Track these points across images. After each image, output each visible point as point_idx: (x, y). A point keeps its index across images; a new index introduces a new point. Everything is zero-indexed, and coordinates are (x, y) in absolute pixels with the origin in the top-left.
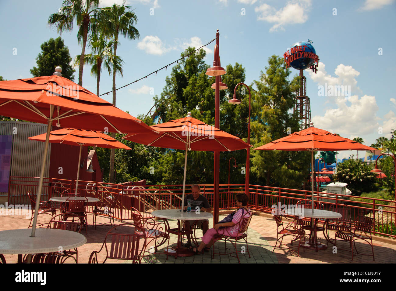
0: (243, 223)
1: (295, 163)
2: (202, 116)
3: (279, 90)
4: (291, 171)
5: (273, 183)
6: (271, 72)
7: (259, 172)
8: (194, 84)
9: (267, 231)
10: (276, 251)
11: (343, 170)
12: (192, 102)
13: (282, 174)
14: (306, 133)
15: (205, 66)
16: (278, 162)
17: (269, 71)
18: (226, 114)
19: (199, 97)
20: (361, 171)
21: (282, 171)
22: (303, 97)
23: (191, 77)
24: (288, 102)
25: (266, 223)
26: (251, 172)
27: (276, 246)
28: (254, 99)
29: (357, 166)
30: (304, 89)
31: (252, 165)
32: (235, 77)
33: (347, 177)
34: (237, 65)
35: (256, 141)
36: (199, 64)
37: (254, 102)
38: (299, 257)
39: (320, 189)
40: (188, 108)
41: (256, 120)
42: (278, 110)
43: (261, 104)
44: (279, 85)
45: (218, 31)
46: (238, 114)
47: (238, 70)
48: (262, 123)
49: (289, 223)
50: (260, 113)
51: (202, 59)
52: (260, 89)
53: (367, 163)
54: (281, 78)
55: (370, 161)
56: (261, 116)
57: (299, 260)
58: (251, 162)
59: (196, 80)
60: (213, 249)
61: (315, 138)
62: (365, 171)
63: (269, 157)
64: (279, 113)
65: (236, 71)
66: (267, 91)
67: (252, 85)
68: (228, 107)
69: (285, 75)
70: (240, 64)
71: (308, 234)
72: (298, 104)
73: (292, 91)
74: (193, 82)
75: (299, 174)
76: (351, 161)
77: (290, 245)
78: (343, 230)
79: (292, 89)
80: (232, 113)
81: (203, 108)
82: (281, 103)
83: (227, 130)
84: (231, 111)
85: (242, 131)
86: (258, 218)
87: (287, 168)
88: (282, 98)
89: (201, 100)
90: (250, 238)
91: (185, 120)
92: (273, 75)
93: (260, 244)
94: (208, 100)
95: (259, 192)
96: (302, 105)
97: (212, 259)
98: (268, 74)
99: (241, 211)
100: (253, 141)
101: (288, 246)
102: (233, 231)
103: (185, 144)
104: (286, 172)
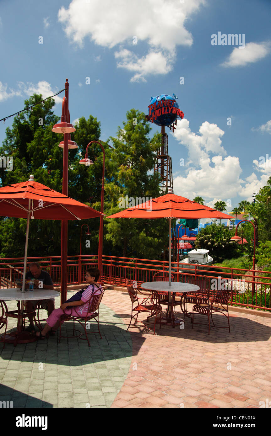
0: (94, 301)
1: (154, 229)
2: (50, 176)
3: (138, 148)
4: (150, 239)
5: (130, 251)
6: (130, 127)
7: (114, 239)
8: (40, 138)
9: (121, 307)
10: (131, 330)
11: (205, 236)
12: (38, 159)
13: (140, 241)
14: (164, 200)
15: (54, 118)
16: (136, 228)
17: (128, 127)
18: (78, 175)
19: (46, 154)
20: (223, 237)
21: (140, 238)
22: (164, 157)
23: (37, 130)
24: (147, 162)
25: (121, 298)
26: (106, 240)
27: (131, 324)
28: (110, 158)
29: (220, 231)
30: (166, 148)
31: (107, 232)
32: (89, 132)
33: (209, 243)
34: (92, 119)
35: (112, 205)
36: (47, 115)
37: (110, 161)
38: (155, 334)
39: (181, 257)
40: (34, 166)
41: (112, 182)
42: (136, 171)
43: (118, 163)
44: (138, 143)
45: (67, 80)
46: (91, 174)
47: (93, 124)
48: (119, 185)
49: (144, 299)
50: (116, 173)
51: (50, 110)
52: (116, 147)
53: (230, 228)
54: (140, 135)
55: (232, 225)
56: (118, 177)
57: (155, 338)
58: (105, 228)
59: (43, 133)
60: (59, 332)
61: (172, 206)
62: (227, 236)
63: (125, 223)
64: (138, 174)
65: (90, 125)
66: (125, 149)
67: (108, 142)
68: (80, 166)
69: (145, 132)
70: (94, 117)
71: (166, 309)
72: (159, 164)
73: (152, 150)
74: (39, 136)
75: (159, 241)
76: (214, 227)
77: (146, 322)
78: (201, 303)
79: (152, 148)
80: (85, 173)
81: (51, 167)
82: (140, 163)
83: (79, 192)
84: (84, 171)
85: (96, 194)
86: (112, 292)
87: (145, 235)
88: (141, 158)
89: (49, 157)
90: (102, 317)
91: (26, 184)
92: (131, 131)
93: (113, 322)
94: (57, 158)
95: (113, 263)
96: (162, 166)
97: (58, 343)
98: (126, 130)
99: (91, 288)
100: (109, 205)
101: (143, 323)
102: (82, 311)
103: (27, 212)
104: (144, 239)
